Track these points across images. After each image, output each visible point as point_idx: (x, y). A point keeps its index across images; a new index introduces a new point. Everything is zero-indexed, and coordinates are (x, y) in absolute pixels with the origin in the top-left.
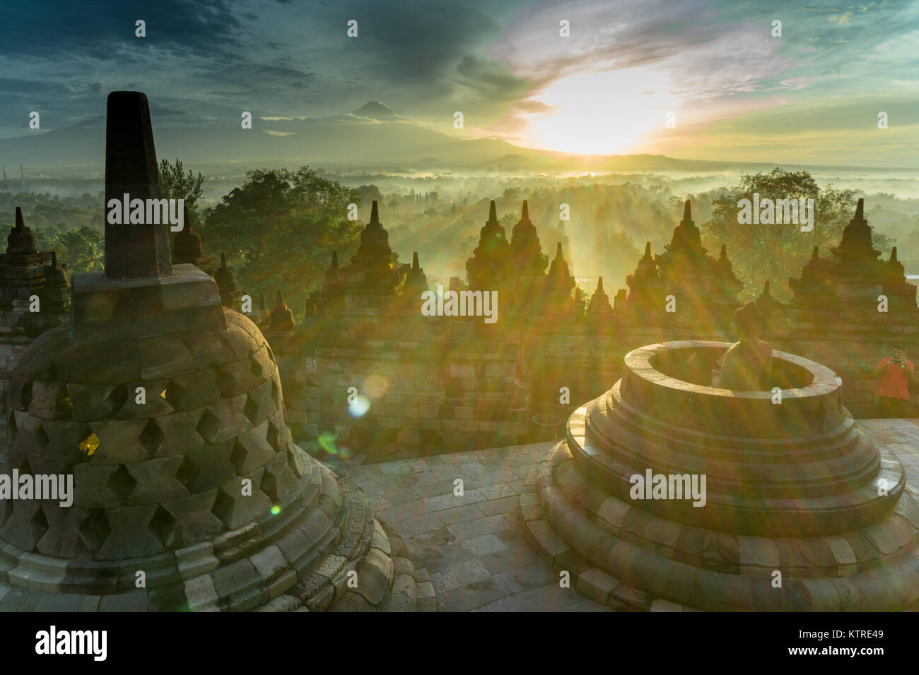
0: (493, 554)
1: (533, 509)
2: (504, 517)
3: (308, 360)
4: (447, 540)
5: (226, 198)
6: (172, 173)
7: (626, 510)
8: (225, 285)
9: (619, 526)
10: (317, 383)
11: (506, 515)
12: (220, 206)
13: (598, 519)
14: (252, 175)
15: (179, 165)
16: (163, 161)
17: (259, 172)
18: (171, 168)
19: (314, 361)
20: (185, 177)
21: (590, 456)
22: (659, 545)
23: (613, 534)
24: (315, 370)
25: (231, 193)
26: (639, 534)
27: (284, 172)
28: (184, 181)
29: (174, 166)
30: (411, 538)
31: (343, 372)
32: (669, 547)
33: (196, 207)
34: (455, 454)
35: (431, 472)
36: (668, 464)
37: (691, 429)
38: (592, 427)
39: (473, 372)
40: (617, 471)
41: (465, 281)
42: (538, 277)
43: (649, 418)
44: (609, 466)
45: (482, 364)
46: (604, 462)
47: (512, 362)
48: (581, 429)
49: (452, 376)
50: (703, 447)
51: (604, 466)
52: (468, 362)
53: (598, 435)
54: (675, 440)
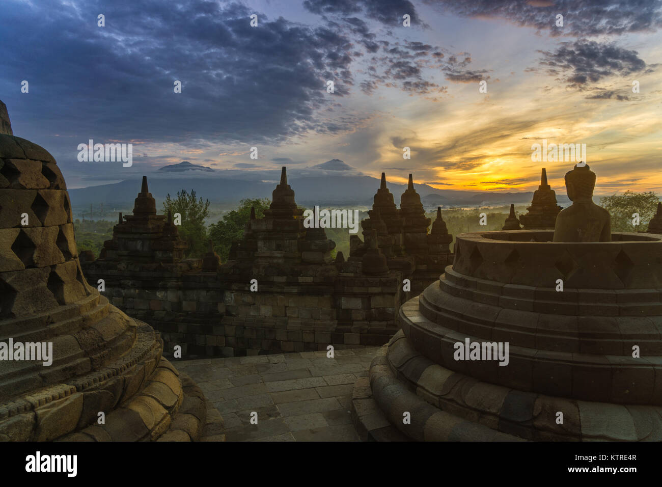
0: (311, 430)
1: (365, 390)
2: (338, 400)
3: (227, 294)
4: (270, 416)
5: (225, 217)
6: (188, 199)
7: (448, 376)
8: (169, 235)
9: (438, 394)
10: (234, 314)
11: (341, 397)
12: (220, 222)
13: (418, 389)
14: (244, 202)
15: (193, 193)
16: (183, 191)
17: (249, 200)
18: (188, 195)
19: (232, 294)
20: (197, 202)
21: (414, 324)
22: (482, 413)
23: (433, 404)
24: (233, 302)
25: (229, 214)
26: (460, 402)
27: (266, 200)
28: (196, 206)
29: (190, 194)
30: (235, 413)
31: (254, 304)
32: (494, 415)
33: (203, 223)
34: (315, 352)
35: (286, 363)
36: (493, 321)
37: (518, 284)
38: (422, 302)
39: (361, 304)
40: (438, 333)
41: (362, 238)
42: (422, 234)
43: (475, 280)
44: (430, 330)
45: (368, 297)
46: (426, 327)
47: (393, 294)
48: (414, 307)
49: (343, 307)
50: (532, 301)
51: (426, 330)
52: (355, 295)
53: (426, 305)
54: (501, 297)
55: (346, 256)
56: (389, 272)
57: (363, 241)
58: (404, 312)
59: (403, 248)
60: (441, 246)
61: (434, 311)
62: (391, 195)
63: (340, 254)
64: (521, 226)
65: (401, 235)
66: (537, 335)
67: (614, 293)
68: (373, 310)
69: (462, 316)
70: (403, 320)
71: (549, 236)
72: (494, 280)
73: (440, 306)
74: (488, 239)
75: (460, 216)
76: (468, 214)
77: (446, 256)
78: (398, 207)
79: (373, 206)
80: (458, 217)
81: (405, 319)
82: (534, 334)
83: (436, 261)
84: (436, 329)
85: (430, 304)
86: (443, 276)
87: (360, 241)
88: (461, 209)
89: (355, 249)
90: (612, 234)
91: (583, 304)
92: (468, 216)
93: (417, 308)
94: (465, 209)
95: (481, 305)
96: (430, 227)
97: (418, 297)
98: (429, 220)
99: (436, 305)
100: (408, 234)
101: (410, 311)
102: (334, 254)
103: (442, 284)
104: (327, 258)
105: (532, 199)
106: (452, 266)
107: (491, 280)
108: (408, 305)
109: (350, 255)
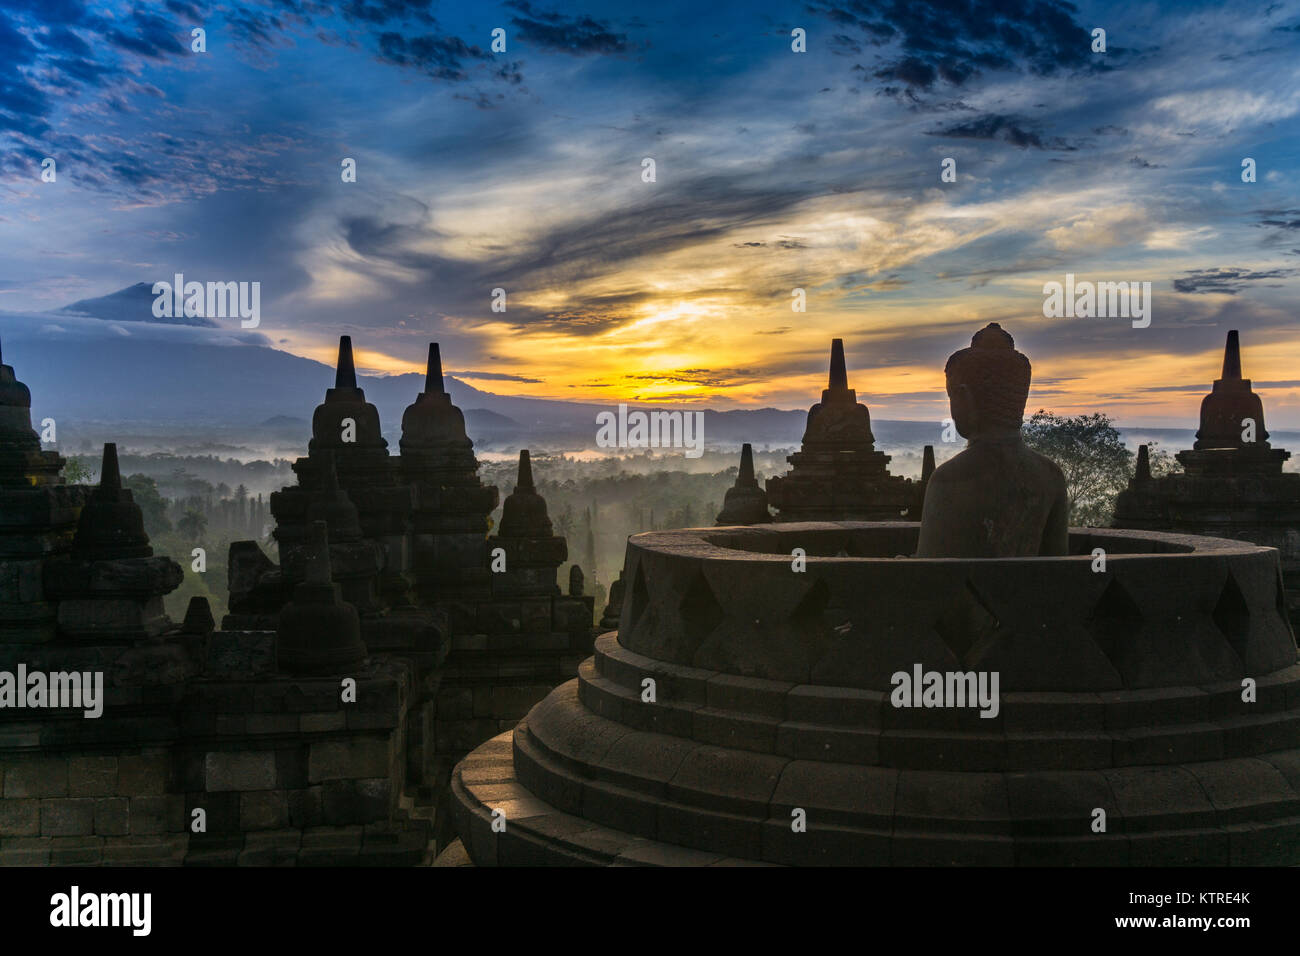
36: (765, 800)
37: (829, 684)
38: (529, 750)
39: (272, 770)
40: (594, 848)
41: (272, 551)
42: (470, 536)
43: (699, 675)
44: (569, 839)
45: (296, 748)
46: (553, 833)
47: (384, 733)
48: (501, 769)
49: (208, 788)
50: (876, 733)
51: (554, 841)
52: (254, 744)
53: (544, 763)
54: (784, 725)
55: (219, 611)
56: (367, 662)
57: (276, 561)
58: (471, 788)
59: (410, 581)
60: (530, 573)
61: (571, 777)
62: (372, 408)
63: (199, 606)
64: (773, 511)
65: (404, 538)
66: (897, 835)
67: (1099, 701)
68: (316, 790)
69: (667, 791)
70: (472, 814)
71: (905, 541)
72: (759, 674)
73: (593, 762)
74: (731, 552)
75: (562, 481)
76: (587, 474)
77: (549, 605)
78: (394, 451)
79: (312, 445)
80: (555, 483)
81: (476, 811)
82: (887, 834)
83: (516, 623)
84: (582, 835)
85: (556, 758)
86: (587, 667)
87: (265, 561)
88: (563, 458)
89: (248, 589)
90: (1070, 534)
91: (1018, 737)
92: (586, 479)
93: (505, 772)
94: (578, 456)
95: (722, 754)
96: (497, 515)
97: (507, 737)
98: (493, 491)
99: (577, 759)
100: (427, 538)
101: (488, 782)
102: (175, 607)
103: (586, 693)
104: (150, 622)
105: (804, 430)
106: (615, 634)
107: (748, 675)
108: (477, 765)
109: (232, 607)
